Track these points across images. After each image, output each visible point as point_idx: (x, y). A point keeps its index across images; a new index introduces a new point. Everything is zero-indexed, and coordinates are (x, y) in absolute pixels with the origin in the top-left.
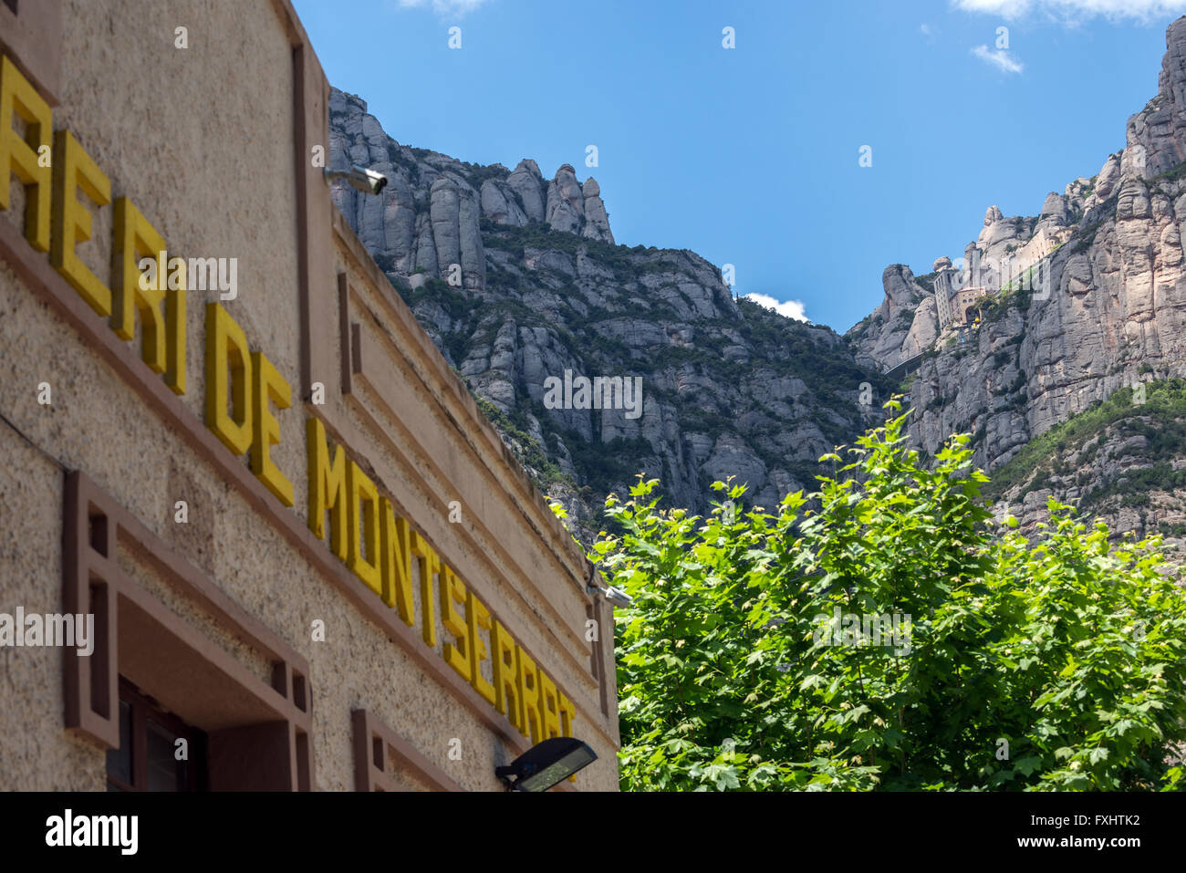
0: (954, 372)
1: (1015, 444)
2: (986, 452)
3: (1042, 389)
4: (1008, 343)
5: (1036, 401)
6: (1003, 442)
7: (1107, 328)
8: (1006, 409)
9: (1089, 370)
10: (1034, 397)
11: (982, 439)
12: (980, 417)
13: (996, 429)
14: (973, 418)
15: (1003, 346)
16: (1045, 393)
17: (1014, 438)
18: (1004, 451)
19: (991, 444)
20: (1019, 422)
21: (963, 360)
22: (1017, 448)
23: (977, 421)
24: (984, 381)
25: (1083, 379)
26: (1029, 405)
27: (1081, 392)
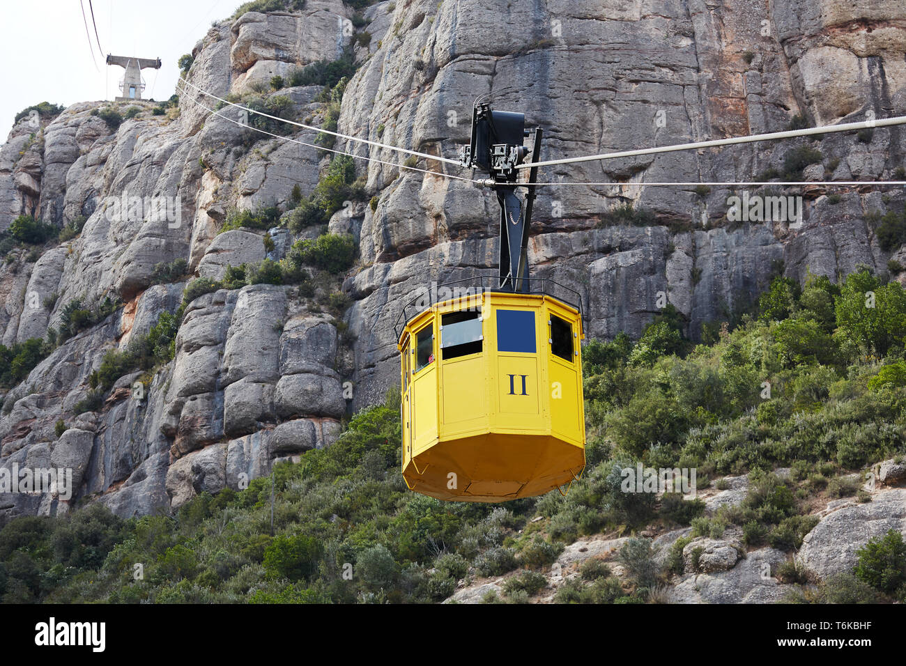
0: (92, 157)
1: (285, 413)
2: (160, 417)
3: (430, 228)
4: (298, 81)
5: (399, 267)
6: (239, 395)
7: (718, 60)
8: (271, 277)
9: (634, 189)
10: (391, 253)
11: (148, 367)
12: (158, 290)
13: (217, 342)
14: (132, 290)
15: (278, 84)
16: (444, 246)
17: (288, 389)
18: (236, 431)
19: (189, 392)
20: (316, 335)
21: (126, 126)
22: (295, 429)
23: (144, 300)
24: (195, 179)
25: (609, 219)
26: (362, 279)
27: (600, 264)
